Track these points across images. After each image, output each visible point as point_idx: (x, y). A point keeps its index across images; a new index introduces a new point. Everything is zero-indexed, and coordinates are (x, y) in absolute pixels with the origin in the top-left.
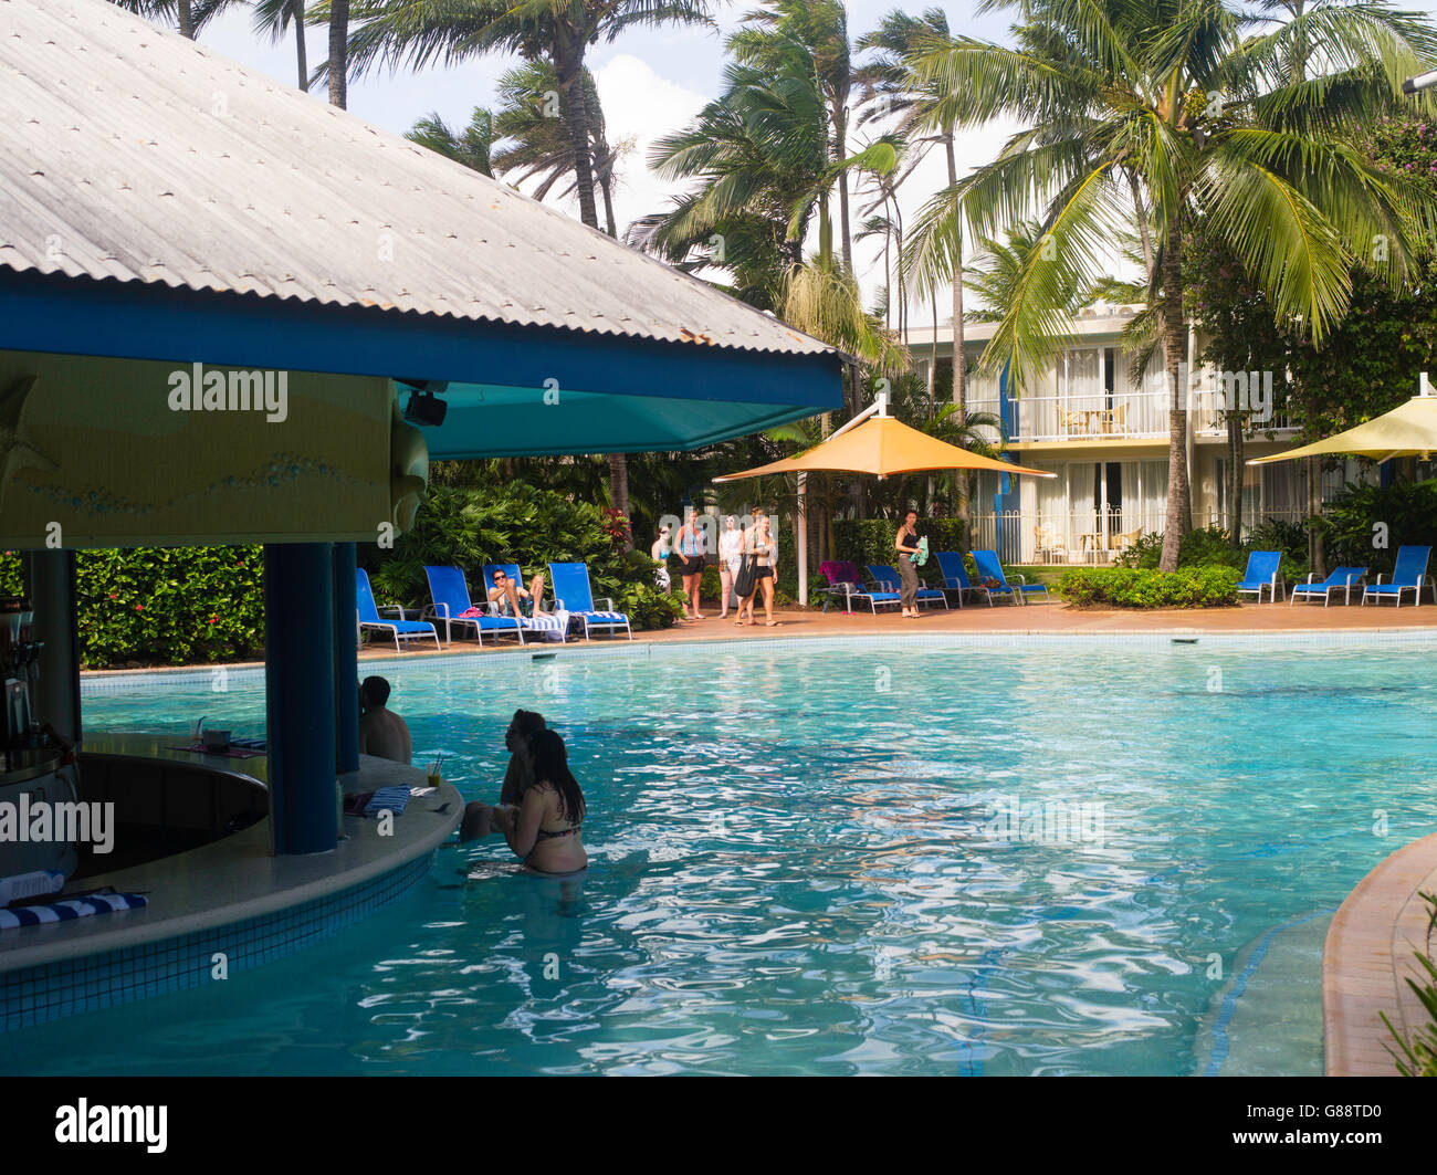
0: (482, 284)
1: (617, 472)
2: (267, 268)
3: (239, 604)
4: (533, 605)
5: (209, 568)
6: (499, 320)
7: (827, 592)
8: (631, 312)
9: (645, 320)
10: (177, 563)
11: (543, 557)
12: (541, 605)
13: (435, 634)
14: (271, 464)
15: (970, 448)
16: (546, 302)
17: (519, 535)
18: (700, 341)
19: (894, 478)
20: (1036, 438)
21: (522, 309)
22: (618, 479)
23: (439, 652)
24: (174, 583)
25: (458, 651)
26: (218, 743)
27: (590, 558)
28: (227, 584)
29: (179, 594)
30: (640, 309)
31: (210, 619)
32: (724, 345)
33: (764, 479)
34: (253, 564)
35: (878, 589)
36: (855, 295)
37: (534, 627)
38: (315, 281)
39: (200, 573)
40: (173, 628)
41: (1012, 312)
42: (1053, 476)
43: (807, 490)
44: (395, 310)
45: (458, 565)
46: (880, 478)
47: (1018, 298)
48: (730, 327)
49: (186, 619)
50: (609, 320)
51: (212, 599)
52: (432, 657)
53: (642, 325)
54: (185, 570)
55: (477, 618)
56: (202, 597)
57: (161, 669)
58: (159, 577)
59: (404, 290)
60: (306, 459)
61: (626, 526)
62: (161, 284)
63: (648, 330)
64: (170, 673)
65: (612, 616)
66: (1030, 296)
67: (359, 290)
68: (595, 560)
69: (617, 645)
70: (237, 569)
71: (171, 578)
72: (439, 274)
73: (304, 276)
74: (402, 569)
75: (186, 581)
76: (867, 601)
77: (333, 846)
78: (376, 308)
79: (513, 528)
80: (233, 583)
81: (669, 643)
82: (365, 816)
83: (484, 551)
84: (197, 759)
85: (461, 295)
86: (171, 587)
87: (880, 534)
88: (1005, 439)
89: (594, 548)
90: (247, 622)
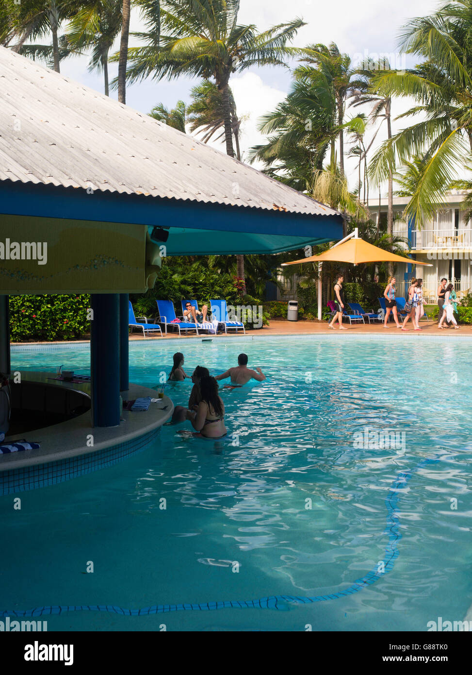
0: (188, 185)
1: (239, 260)
2: (96, 177)
3: (77, 315)
4: (202, 318)
5: (64, 300)
6: (195, 200)
7: (330, 314)
8: (252, 197)
9: (256, 199)
10: (51, 297)
11: (208, 297)
12: (206, 318)
13: (160, 330)
14: (95, 259)
15: (394, 252)
16: (215, 192)
17: (197, 287)
18: (281, 210)
19: (361, 265)
20: (424, 248)
21: (205, 195)
22: (240, 263)
23: (162, 337)
24: (49, 306)
25: (170, 337)
26: (68, 377)
27: (228, 298)
28: (72, 307)
29: (51, 310)
30: (256, 195)
31: (64, 321)
32: (292, 211)
33: (304, 264)
34: (83, 298)
35: (352, 313)
36: (346, 185)
37: (203, 328)
38: (117, 184)
39: (60, 301)
40: (48, 325)
41: (417, 192)
42: (431, 265)
43: (322, 269)
44: (151, 196)
45: (171, 300)
46: (355, 265)
47: (420, 186)
48: (294, 203)
49: (54, 321)
50: (242, 200)
51: (65, 313)
52: (159, 339)
53: (256, 202)
54: (54, 300)
55: (178, 323)
56: (61, 312)
57: (43, 343)
58: (43, 303)
59: (154, 187)
60: (110, 258)
61: (244, 284)
62: (51, 184)
63: (260, 205)
64: (47, 344)
65: (237, 323)
66: (425, 186)
67: (135, 187)
68: (230, 299)
69: (239, 336)
70: (76, 300)
71: (48, 303)
72: (170, 180)
73: (112, 181)
74: (147, 301)
75: (54, 305)
76: (348, 318)
77: (118, 424)
78: (142, 195)
79: (195, 284)
80: (74, 306)
81: (261, 336)
82: (131, 411)
83: (182, 294)
84: (58, 383)
85: (179, 189)
86: (48, 307)
87: (354, 289)
88: (410, 249)
89: (229, 294)
90: (80, 323)
